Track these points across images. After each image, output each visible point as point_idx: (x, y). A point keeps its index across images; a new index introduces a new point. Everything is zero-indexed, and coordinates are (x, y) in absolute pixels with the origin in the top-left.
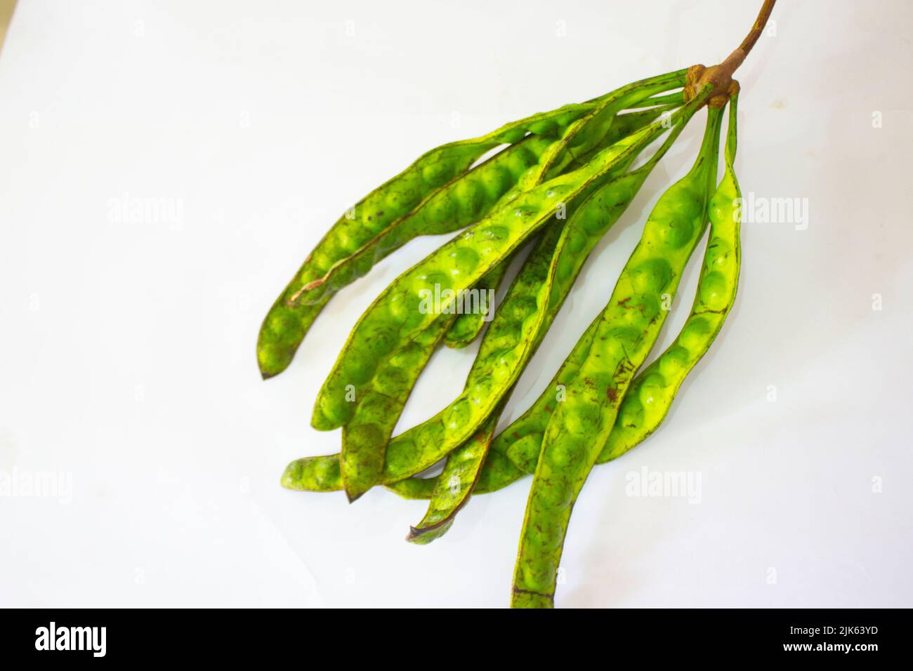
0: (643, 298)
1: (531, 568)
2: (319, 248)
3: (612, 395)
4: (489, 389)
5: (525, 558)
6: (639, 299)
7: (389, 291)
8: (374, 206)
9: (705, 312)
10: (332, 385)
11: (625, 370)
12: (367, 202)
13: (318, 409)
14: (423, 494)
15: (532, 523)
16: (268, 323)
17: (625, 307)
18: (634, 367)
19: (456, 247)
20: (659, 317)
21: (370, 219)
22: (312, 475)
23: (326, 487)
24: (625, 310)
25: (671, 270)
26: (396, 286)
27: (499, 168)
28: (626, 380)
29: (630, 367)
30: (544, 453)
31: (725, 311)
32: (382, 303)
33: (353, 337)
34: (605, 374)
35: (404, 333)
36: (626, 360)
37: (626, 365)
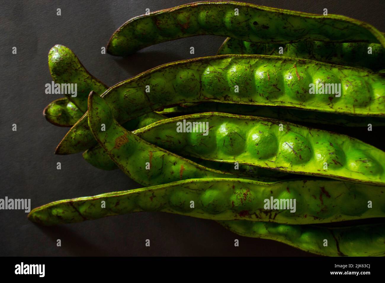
0: (334, 207)
11: (269, 214)
17: (321, 196)
18: (274, 219)
20: (321, 220)
24: (318, 197)
28: (260, 218)
29: (273, 216)
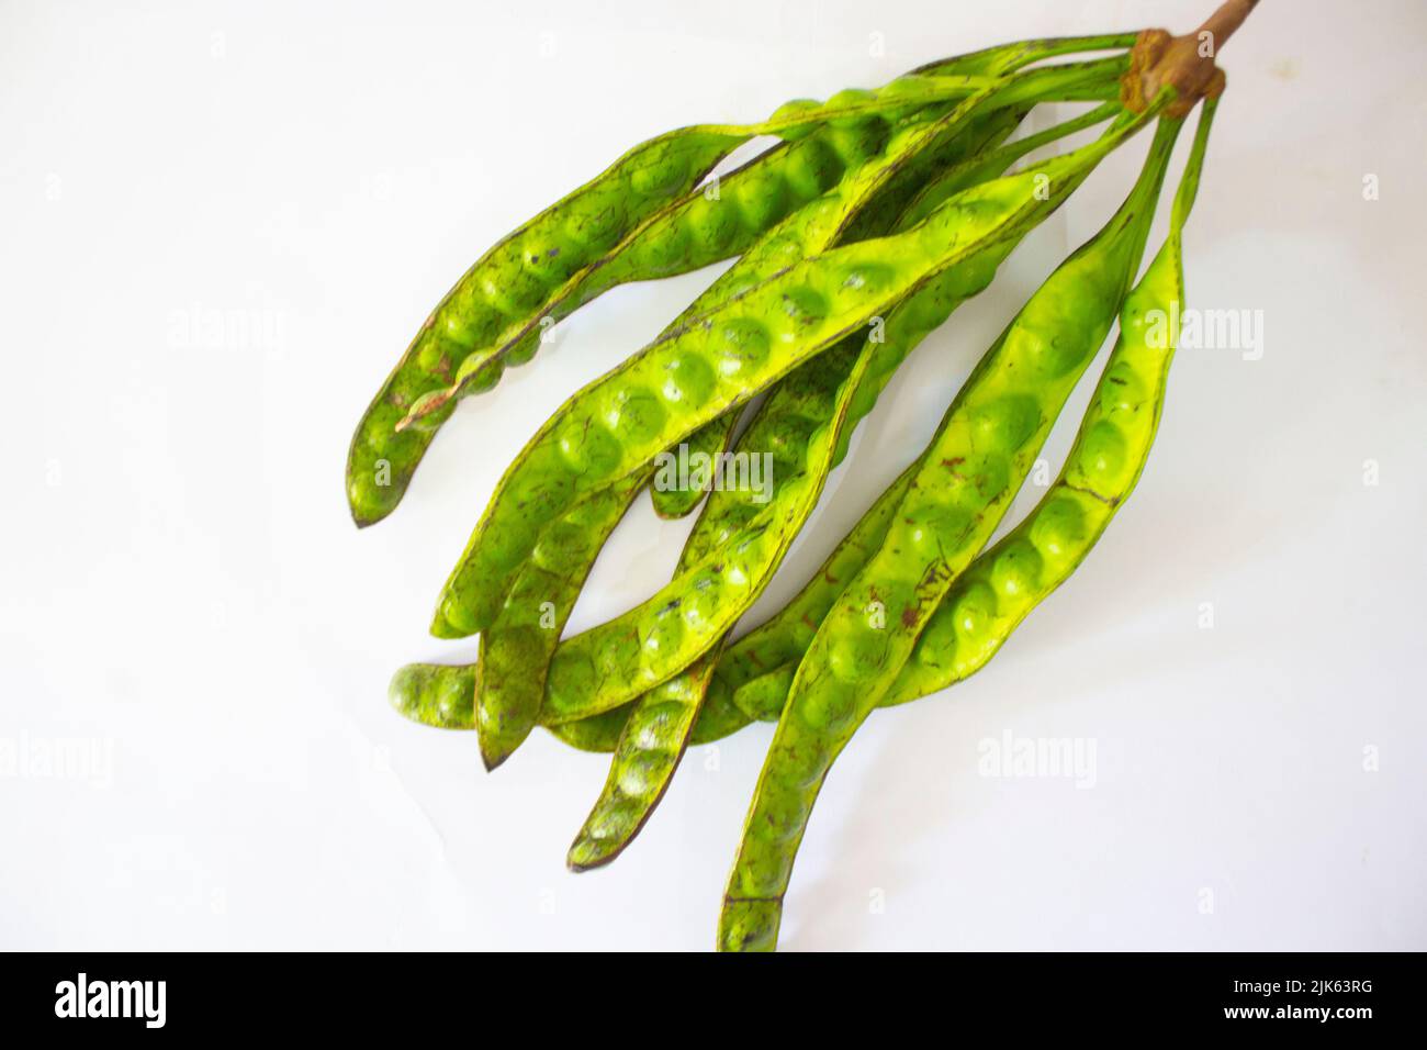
0: (985, 462)
1: (753, 873)
2: (448, 304)
3: (909, 618)
4: (714, 604)
5: (746, 859)
6: (977, 465)
7: (560, 419)
8: (543, 237)
9: (1083, 490)
10: (461, 584)
11: (937, 577)
12: (532, 232)
13: (441, 618)
14: (601, 743)
15: (763, 809)
16: (365, 433)
17: (952, 472)
18: (952, 573)
19: (679, 348)
20: (1006, 494)
21: (535, 260)
22: (435, 703)
23: (454, 724)
24: (951, 478)
25: (1040, 412)
26: (572, 410)
27: (768, 178)
28: (936, 595)
29: (946, 573)
30: (791, 707)
31: (1115, 502)
32: (547, 440)
33: (497, 504)
34: (903, 584)
35: (584, 485)
36: (941, 562)
37: (941, 569)
